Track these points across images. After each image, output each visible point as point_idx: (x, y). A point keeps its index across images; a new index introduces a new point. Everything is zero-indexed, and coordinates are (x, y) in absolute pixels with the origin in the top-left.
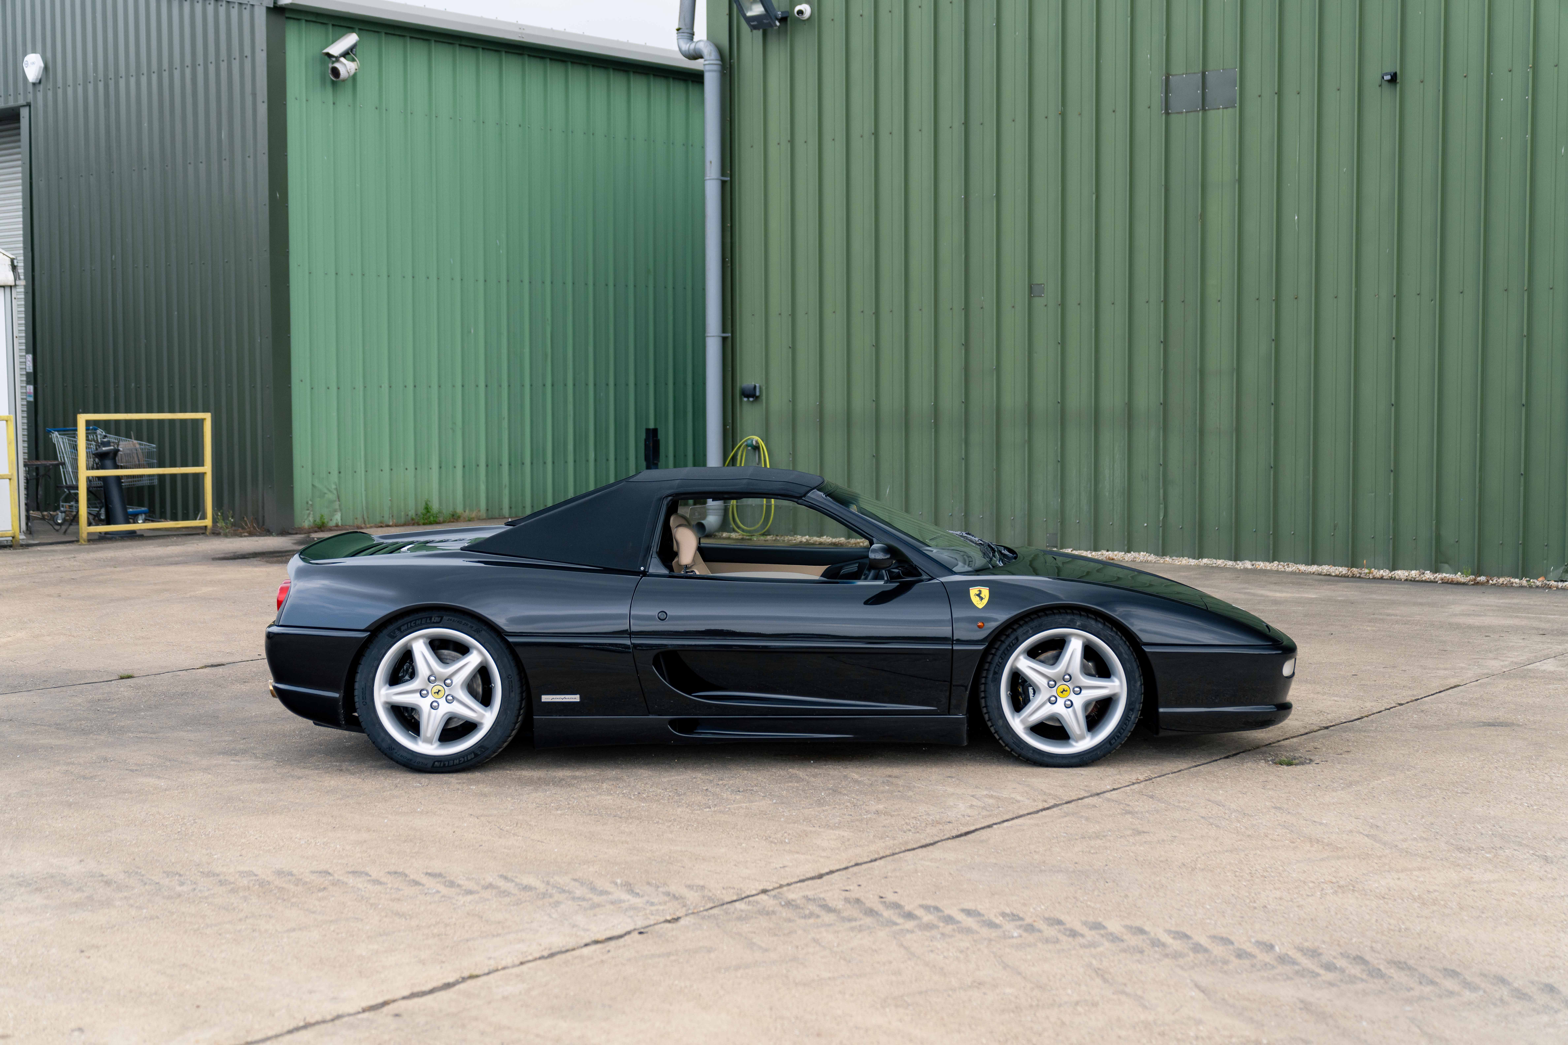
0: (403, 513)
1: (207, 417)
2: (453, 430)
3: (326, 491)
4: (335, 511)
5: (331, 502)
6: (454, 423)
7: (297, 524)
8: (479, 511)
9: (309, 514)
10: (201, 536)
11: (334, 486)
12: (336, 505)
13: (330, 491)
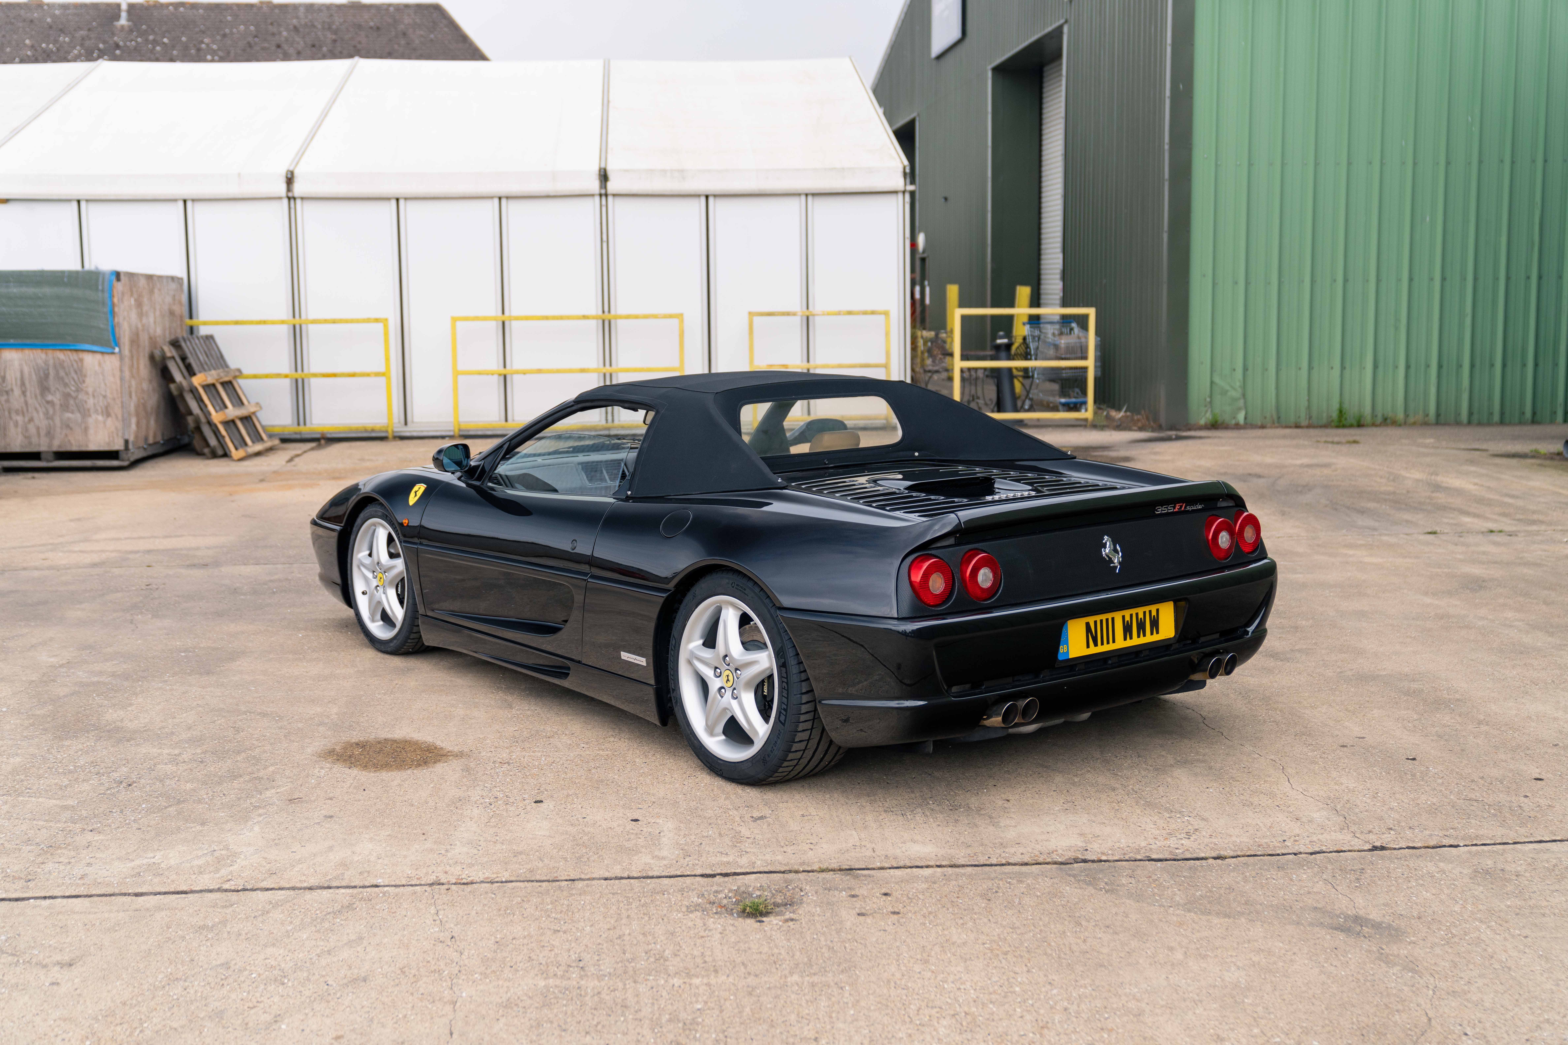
0: (1325, 415)
1: (1091, 312)
2: (1397, 328)
3: (1228, 388)
4: (1239, 409)
5: (1235, 400)
6: (1397, 320)
7: (1192, 420)
8: (1427, 415)
9: (1206, 411)
10: (1082, 428)
11: (1238, 384)
12: (1241, 403)
13: (1235, 389)
